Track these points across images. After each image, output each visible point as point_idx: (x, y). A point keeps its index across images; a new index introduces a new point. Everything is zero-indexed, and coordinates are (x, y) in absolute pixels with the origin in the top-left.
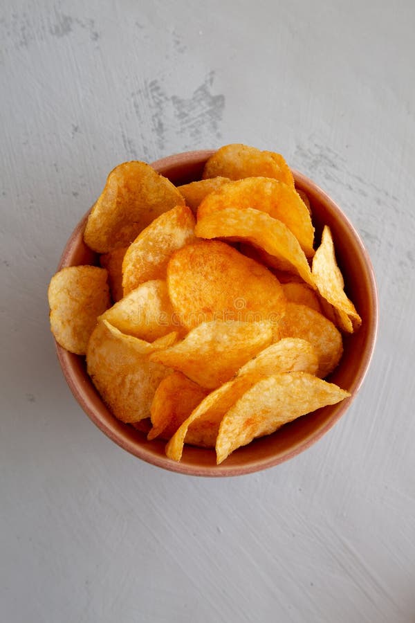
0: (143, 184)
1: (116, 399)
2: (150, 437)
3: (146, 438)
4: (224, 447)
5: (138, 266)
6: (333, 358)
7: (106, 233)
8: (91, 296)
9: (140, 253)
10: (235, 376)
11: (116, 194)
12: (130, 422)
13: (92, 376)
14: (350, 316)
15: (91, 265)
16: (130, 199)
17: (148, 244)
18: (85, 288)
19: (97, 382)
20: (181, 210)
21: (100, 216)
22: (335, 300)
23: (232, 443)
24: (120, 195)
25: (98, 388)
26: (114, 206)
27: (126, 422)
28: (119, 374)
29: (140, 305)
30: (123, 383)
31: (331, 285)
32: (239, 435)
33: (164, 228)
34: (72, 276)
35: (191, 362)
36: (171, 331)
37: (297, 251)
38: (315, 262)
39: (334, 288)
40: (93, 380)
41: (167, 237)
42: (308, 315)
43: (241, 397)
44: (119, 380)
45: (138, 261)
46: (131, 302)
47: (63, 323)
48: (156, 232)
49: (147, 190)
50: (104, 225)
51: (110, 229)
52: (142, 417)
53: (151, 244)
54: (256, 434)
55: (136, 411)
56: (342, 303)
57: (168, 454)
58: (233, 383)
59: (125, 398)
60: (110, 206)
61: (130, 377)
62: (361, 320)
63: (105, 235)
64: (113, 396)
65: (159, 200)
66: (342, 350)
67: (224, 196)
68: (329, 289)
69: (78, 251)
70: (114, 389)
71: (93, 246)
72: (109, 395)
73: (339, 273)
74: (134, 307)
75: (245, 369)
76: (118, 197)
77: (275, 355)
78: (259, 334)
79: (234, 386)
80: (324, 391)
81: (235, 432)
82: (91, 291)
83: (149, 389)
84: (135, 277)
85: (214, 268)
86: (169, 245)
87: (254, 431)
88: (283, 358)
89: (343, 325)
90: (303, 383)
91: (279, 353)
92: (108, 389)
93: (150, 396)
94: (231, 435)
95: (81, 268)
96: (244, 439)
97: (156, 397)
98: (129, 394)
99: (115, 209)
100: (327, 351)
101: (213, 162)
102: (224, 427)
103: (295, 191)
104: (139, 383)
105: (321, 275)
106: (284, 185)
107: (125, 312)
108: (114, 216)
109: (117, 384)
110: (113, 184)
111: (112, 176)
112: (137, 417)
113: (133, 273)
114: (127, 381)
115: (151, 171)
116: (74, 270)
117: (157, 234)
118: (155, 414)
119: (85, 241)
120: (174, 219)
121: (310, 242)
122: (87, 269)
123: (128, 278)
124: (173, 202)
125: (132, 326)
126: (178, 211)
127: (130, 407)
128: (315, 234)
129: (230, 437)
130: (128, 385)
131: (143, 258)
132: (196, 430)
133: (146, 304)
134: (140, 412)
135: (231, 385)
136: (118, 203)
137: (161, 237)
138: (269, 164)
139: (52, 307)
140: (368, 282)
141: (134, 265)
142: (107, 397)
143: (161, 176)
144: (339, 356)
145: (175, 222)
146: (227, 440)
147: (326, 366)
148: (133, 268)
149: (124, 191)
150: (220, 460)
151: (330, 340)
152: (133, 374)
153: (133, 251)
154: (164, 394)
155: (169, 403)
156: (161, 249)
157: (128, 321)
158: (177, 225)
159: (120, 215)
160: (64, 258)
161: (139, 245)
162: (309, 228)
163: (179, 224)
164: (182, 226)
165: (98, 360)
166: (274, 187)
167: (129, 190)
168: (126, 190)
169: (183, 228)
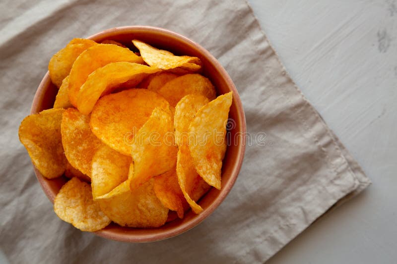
0: (38, 125)
1: (148, 221)
2: (181, 217)
3: (180, 219)
4: (212, 180)
5: (80, 158)
6: (208, 86)
7: (53, 163)
8: (82, 196)
9: (74, 152)
10: (177, 147)
11: (34, 144)
12: (165, 221)
13: (126, 225)
14: (190, 62)
15: (64, 184)
16: (43, 138)
17: (72, 145)
18: (75, 196)
19: (131, 224)
20: (67, 114)
21: (40, 161)
22: (174, 64)
23: (214, 174)
24: (36, 142)
25: (135, 226)
26: (40, 149)
27: (164, 224)
28: (134, 210)
29: (102, 173)
30: (141, 211)
31: (165, 60)
32: (212, 167)
33: (69, 130)
34: (62, 199)
35: (151, 167)
36: (129, 165)
37: (131, 66)
38: (147, 61)
39: (168, 60)
40: (129, 226)
41: (76, 131)
42: (174, 84)
43: (190, 152)
44: (138, 212)
45: (77, 156)
46: (97, 176)
47: (84, 222)
48: (68, 135)
49: (43, 125)
50: (47, 162)
51: (53, 160)
52: (167, 213)
53: (73, 142)
54: (219, 157)
55: (161, 214)
56: (179, 61)
57: (197, 212)
58: (180, 151)
59: (150, 215)
60: (39, 151)
61: (139, 205)
62: (197, 58)
63: (54, 165)
64: (145, 221)
65: (54, 122)
66: (207, 79)
67: (74, 85)
68: (166, 63)
69: (51, 186)
70: (141, 218)
71: (56, 175)
72: (143, 223)
73: (163, 52)
74: (101, 176)
75: (178, 139)
76: (36, 144)
77: (182, 118)
78: (159, 119)
79: (182, 152)
80: (218, 104)
81: (208, 168)
82: (79, 194)
83: (154, 199)
84: (85, 164)
85: (114, 113)
86: (81, 133)
87: (216, 158)
88: (187, 114)
89: (193, 69)
90: (205, 113)
91: (183, 114)
92: (139, 221)
93: (157, 201)
94: (208, 172)
95: (61, 191)
96: (217, 166)
97: (161, 199)
98: (149, 211)
99: (42, 150)
100: (202, 87)
101: (54, 78)
102: (201, 172)
103: (99, 45)
104: (147, 202)
105: (155, 62)
106: (91, 48)
107: (100, 184)
108: (46, 153)
109: (139, 214)
110: (27, 142)
111: (22, 139)
112: (164, 216)
113: (82, 164)
114: (141, 208)
115: (34, 115)
116: (60, 196)
117: (70, 135)
118: (169, 206)
119: (50, 178)
120: (68, 121)
121: (134, 56)
122: (65, 188)
123: (82, 168)
124: (60, 115)
125: (111, 184)
126: (66, 116)
127: (157, 216)
128: (131, 50)
129: (209, 173)
130: (144, 209)
131: (78, 152)
132: (195, 188)
133: (104, 169)
134: (163, 212)
135: (181, 153)
136: (40, 146)
137: (74, 135)
138: (75, 48)
139: (70, 222)
140: (179, 39)
141: (78, 160)
142: (143, 224)
143: (40, 113)
144: (210, 83)
145: (71, 121)
146: (209, 176)
147: (210, 93)
148: (79, 161)
149: (35, 138)
150: (218, 187)
151: (197, 82)
152: (139, 202)
153: (69, 155)
154: (162, 193)
155: (169, 194)
156: (80, 139)
157: (106, 184)
158: (74, 121)
159: (49, 149)
160: (48, 196)
161: (69, 150)
162: (124, 51)
163: (73, 120)
164: (76, 119)
165: (118, 216)
166: (88, 54)
167: (37, 135)
168: (36, 136)
169: (78, 119)
